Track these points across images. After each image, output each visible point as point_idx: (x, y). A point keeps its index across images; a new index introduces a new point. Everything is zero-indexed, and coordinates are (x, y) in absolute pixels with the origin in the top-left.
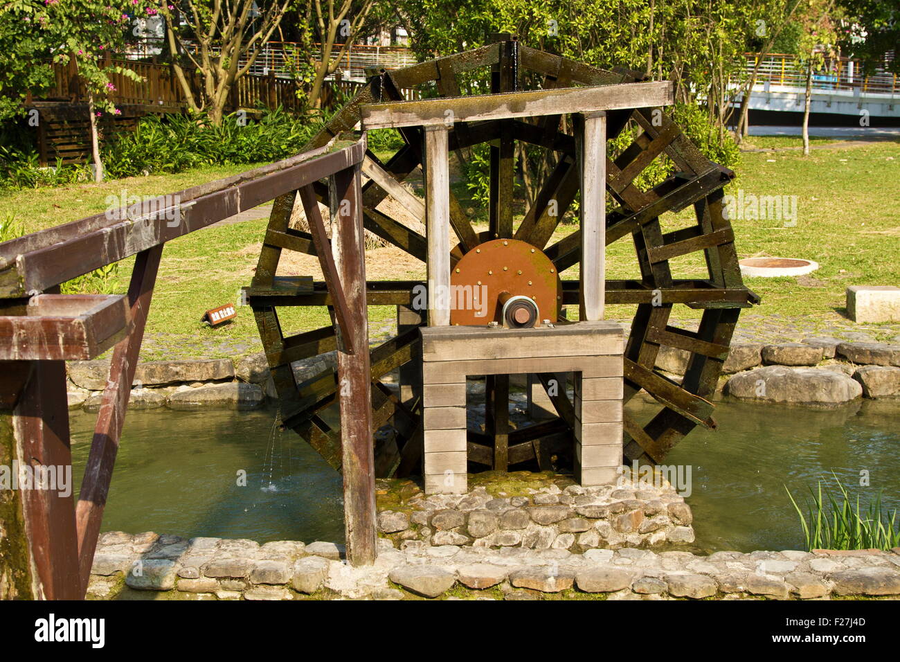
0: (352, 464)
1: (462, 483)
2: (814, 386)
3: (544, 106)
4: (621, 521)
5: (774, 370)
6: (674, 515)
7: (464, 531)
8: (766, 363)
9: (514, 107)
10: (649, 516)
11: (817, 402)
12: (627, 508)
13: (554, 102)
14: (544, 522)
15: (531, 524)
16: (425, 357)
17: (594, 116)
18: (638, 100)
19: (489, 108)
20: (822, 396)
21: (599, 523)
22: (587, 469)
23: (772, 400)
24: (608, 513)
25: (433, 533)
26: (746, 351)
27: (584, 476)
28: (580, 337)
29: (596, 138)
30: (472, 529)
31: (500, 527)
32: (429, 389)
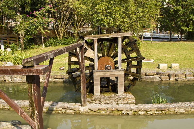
0: (83, 91)
1: (99, 94)
2: (153, 79)
3: (112, 36)
4: (124, 100)
5: (147, 76)
6: (132, 99)
7: (100, 101)
8: (146, 75)
9: (108, 36)
10: (128, 99)
11: (154, 81)
12: (125, 98)
13: (114, 35)
14: (112, 100)
15: (110, 100)
16: (94, 75)
17: (120, 37)
18: (126, 35)
19: (104, 36)
20: (154, 80)
21: (121, 100)
22: (119, 92)
23: (147, 81)
24: (122, 98)
25: (95, 102)
26: (143, 73)
27: (118, 93)
28: (118, 72)
29: (120, 41)
30: (101, 101)
31: (106, 101)
32: (94, 79)
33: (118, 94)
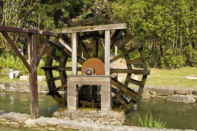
0: (32, 97)
1: (75, 108)
2: (182, 99)
3: (98, 28)
4: (105, 118)
5: (176, 95)
6: (117, 118)
7: (71, 117)
9: (92, 29)
10: (111, 118)
11: (183, 102)
12: (106, 116)
13: (100, 28)
14: (88, 117)
15: (85, 118)
16: (68, 80)
21: (100, 119)
22: (102, 107)
24: (102, 116)
25: (64, 117)
26: (170, 91)
30: (72, 117)
31: (78, 117)
32: (68, 87)
33: (100, 110)
